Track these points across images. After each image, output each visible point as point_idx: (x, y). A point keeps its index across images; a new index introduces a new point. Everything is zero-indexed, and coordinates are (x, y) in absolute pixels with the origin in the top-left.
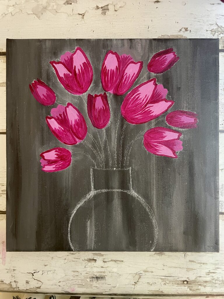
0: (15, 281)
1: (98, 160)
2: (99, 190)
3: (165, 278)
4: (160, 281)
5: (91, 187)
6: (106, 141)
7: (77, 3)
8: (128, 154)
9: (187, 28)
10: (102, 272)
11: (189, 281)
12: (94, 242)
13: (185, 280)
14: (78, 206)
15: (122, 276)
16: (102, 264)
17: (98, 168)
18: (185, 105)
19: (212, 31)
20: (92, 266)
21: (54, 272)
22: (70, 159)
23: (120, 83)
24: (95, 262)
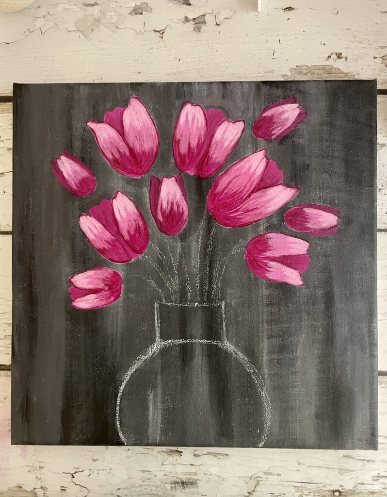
0: (42, 487)
1: (168, 289)
2: (169, 339)
3: (301, 486)
4: (293, 490)
5: (156, 335)
6: (181, 257)
7: (151, 12)
8: (218, 278)
9: (341, 54)
10: (191, 473)
11: (342, 491)
12: (161, 431)
13: (336, 489)
14: (134, 368)
15: (226, 481)
16: (193, 460)
17: (168, 302)
18: (318, 195)
19: (384, 58)
20: (174, 463)
21: (108, 471)
22: (121, 287)
23: (205, 158)
24: (179, 455)
